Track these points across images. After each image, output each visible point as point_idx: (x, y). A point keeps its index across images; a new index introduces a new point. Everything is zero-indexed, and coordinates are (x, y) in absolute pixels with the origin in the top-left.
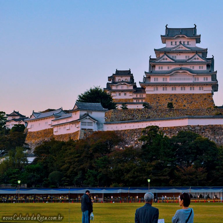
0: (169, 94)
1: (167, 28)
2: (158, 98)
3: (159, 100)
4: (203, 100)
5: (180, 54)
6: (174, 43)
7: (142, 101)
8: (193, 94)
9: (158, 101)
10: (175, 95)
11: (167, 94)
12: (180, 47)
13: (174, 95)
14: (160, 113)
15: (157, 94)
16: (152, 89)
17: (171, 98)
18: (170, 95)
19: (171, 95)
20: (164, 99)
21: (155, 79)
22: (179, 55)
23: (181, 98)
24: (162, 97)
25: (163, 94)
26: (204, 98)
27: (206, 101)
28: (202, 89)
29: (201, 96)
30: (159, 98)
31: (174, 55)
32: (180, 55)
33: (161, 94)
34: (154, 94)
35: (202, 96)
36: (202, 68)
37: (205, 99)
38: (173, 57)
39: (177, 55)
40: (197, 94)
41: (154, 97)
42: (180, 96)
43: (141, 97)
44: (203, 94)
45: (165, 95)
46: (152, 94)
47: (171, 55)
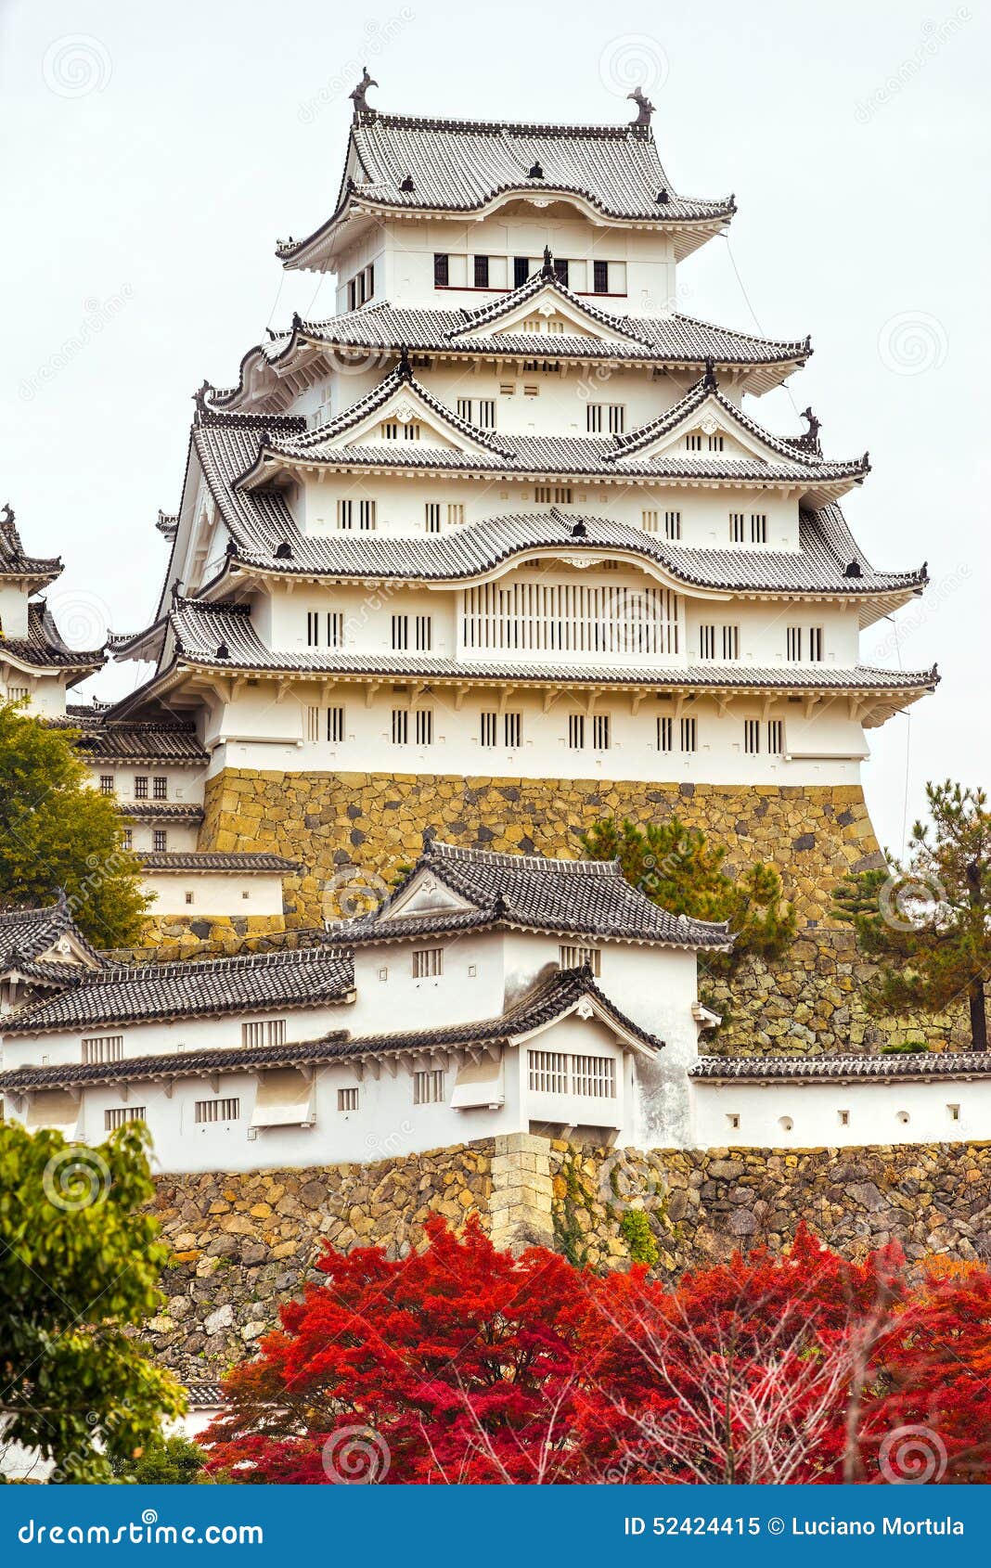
0: (449, 781)
1: (365, 117)
2: (344, 821)
3: (357, 838)
4: (784, 856)
5: (533, 379)
6: (461, 272)
7: (160, 836)
8: (687, 790)
9: (345, 843)
10: (512, 791)
11: (438, 780)
12: (536, 313)
13: (503, 791)
14: (801, 975)
15: (333, 777)
16: (287, 720)
17: (473, 824)
18: (459, 787)
19: (477, 792)
20: (407, 827)
21: (312, 620)
22: (520, 389)
23: (573, 820)
24: (390, 805)
25: (393, 781)
26: (794, 832)
27: (818, 857)
28: (777, 744)
29: (761, 812)
30: (354, 813)
31: (480, 390)
32: (532, 391)
33: (375, 778)
34: (303, 776)
35: (772, 808)
36: (761, 532)
37: (806, 842)
38: (465, 405)
39: (507, 390)
40: (726, 794)
41: (311, 808)
42: (559, 804)
43: (151, 802)
44: (784, 792)
45: (417, 791)
46: (287, 777)
47: (449, 392)
